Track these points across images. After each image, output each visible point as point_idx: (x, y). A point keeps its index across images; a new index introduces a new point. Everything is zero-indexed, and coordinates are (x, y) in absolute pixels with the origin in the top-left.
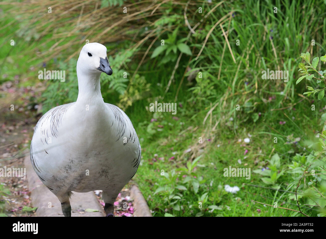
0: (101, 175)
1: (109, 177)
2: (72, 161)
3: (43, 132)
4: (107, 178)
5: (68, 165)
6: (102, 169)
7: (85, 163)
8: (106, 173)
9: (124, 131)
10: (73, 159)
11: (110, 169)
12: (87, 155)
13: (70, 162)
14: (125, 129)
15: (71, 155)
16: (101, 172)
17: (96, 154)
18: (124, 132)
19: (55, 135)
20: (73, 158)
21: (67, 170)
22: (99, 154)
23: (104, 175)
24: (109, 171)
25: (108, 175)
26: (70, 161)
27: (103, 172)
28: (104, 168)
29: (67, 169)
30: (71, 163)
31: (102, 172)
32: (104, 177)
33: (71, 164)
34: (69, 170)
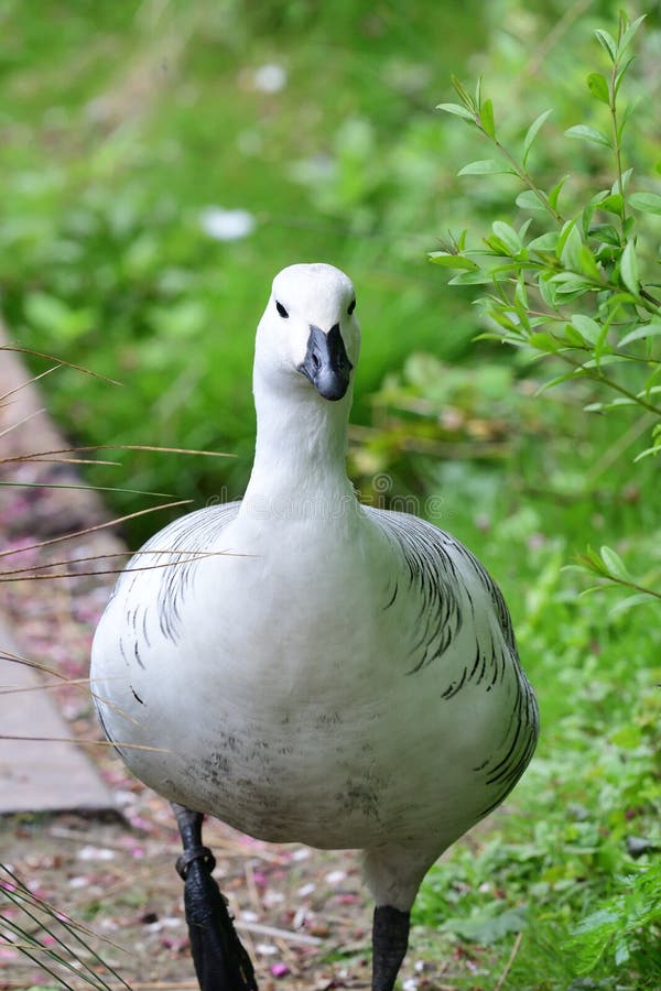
0: (346, 806)
1: (382, 815)
2: (232, 740)
3: (132, 617)
4: (375, 817)
5: (219, 757)
6: (349, 783)
7: (280, 752)
8: (370, 798)
9: (446, 637)
10: (235, 733)
11: (385, 786)
12: (287, 720)
13: (225, 745)
14: (453, 632)
15: (227, 715)
16: (345, 793)
17: (323, 718)
18: (446, 640)
19: (169, 631)
20: (235, 730)
21: (215, 774)
22: (337, 719)
23: (358, 807)
24: (383, 792)
25: (377, 808)
26: (224, 740)
27: (354, 794)
28: (357, 781)
29: (213, 768)
30: (228, 746)
31: (350, 794)
32: (361, 811)
33: (227, 753)
34: (224, 775)
